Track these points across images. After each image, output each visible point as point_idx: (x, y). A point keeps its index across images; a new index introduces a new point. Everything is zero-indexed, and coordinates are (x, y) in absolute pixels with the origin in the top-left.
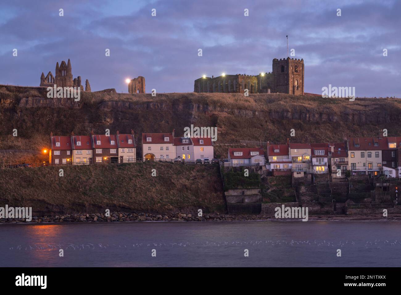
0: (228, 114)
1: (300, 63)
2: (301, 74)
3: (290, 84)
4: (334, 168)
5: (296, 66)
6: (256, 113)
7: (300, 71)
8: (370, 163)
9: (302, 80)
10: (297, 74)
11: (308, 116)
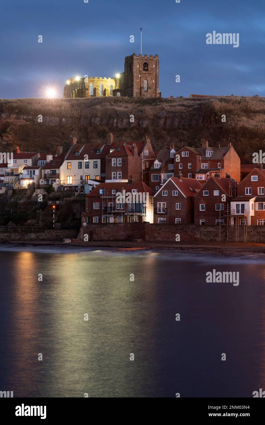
0: (27, 122)
1: (152, 60)
2: (154, 73)
3: (135, 85)
4: (42, 182)
5: (145, 63)
6: (62, 120)
7: (152, 69)
8: (87, 176)
9: (156, 79)
10: (147, 72)
11: (115, 121)
